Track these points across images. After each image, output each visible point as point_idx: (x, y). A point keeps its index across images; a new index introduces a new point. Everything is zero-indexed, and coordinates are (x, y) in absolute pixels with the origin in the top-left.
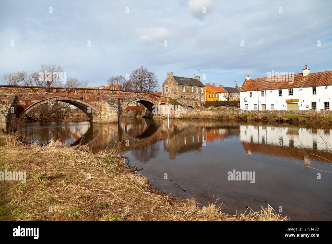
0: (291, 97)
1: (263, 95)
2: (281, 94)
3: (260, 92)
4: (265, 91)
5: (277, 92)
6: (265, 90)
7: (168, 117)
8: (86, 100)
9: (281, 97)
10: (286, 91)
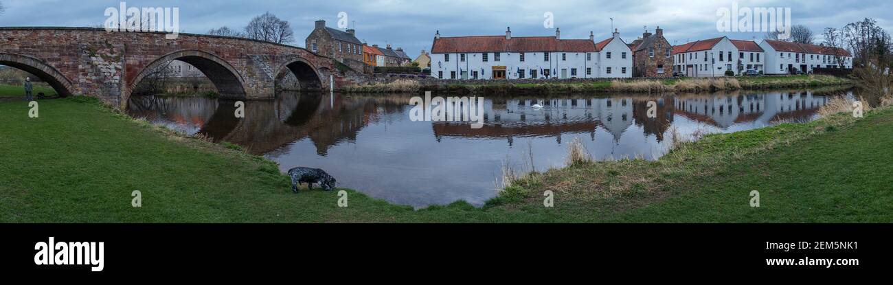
0: (497, 64)
1: (463, 59)
2: (485, 59)
3: (459, 55)
4: (466, 55)
5: (480, 56)
6: (467, 53)
7: (332, 90)
8: (223, 57)
9: (485, 63)
10: (491, 56)
